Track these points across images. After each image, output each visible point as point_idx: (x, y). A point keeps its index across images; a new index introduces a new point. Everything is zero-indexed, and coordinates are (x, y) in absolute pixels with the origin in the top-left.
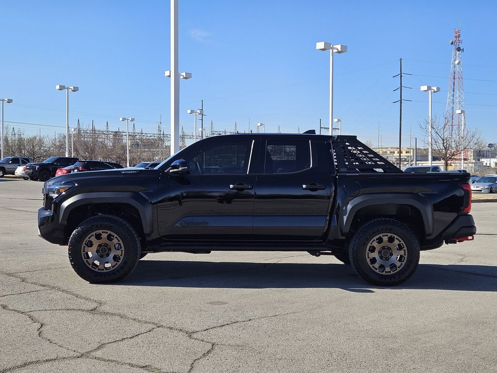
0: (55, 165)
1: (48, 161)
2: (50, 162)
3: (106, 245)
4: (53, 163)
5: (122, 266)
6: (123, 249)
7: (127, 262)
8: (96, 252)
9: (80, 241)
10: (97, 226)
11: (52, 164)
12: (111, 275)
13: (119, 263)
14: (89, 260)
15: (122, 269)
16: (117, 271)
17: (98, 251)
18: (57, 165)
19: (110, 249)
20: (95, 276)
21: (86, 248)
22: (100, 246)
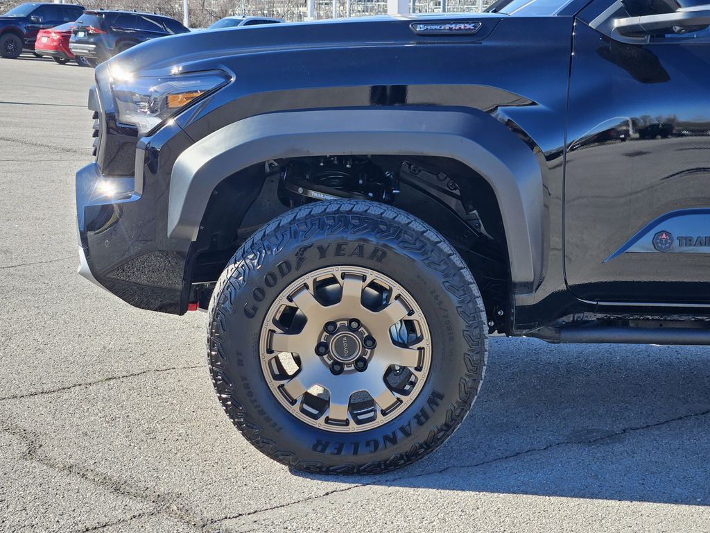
0: (33, 22)
1: (15, 13)
2: (22, 15)
3: (354, 324)
4: (29, 16)
5: (422, 411)
6: (426, 343)
7: (441, 397)
8: (317, 351)
9: (255, 309)
10: (322, 251)
11: (26, 19)
12: (376, 447)
13: (407, 400)
14: (289, 385)
15: (420, 423)
16: (402, 429)
17: (322, 349)
18: (38, 22)
19: (370, 342)
20: (315, 448)
21: (279, 337)
22: (330, 327)
